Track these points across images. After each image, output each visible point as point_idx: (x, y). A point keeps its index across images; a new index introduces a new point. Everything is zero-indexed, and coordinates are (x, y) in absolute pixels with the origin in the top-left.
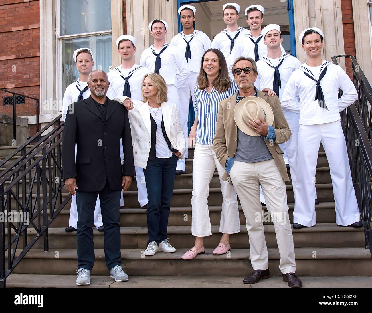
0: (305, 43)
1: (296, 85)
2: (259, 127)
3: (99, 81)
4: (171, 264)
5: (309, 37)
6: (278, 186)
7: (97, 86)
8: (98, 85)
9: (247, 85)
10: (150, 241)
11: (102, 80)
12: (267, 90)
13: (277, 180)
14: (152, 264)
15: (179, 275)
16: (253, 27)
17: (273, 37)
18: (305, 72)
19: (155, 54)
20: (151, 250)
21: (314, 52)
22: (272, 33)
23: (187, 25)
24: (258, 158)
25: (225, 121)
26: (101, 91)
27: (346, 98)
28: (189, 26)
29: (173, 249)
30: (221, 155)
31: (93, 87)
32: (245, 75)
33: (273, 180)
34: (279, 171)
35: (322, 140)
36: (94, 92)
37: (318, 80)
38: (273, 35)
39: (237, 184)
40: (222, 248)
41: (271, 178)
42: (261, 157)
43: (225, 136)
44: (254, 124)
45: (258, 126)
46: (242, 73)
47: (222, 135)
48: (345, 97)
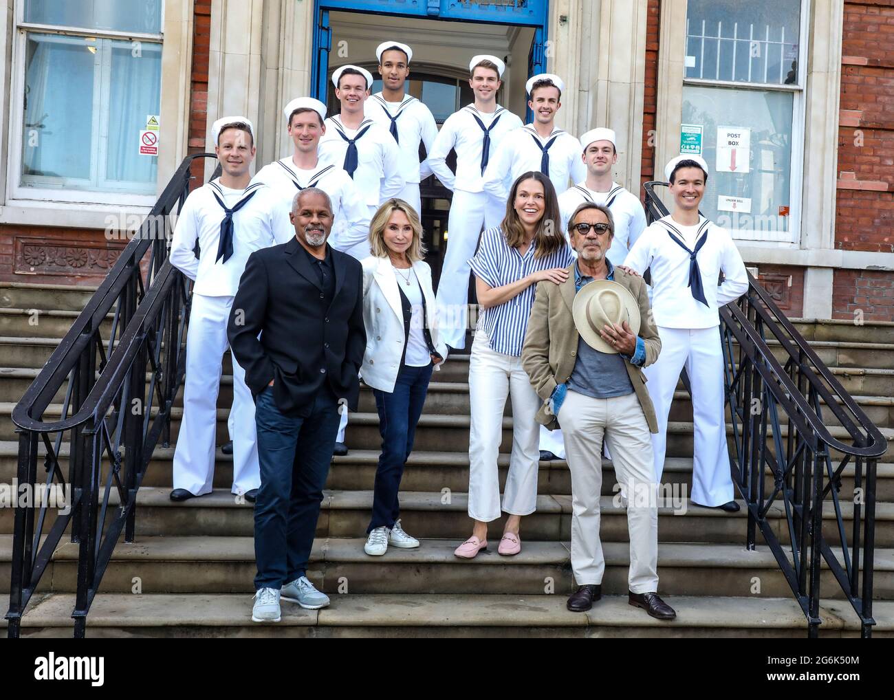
0: (676, 182)
1: (652, 253)
2: (624, 339)
3: (315, 215)
4: (418, 571)
5: (685, 173)
6: (644, 441)
7: (310, 226)
8: (312, 223)
9: (598, 254)
10: (375, 526)
11: (321, 214)
13: (643, 431)
14: (380, 572)
15: (433, 591)
16: (542, 118)
17: (600, 153)
18: (670, 233)
19: (346, 139)
20: (376, 544)
21: (689, 201)
22: (600, 145)
23: (393, 83)
24: (613, 390)
25: (554, 318)
26: (319, 235)
27: (730, 288)
28: (397, 84)
29: (412, 542)
30: (544, 378)
31: (303, 226)
32: (595, 237)
33: (638, 431)
34: (642, 414)
35: (689, 357)
36: (304, 236)
37: (693, 251)
38: (600, 151)
39: (572, 432)
40: (510, 544)
41: (633, 426)
42: (617, 389)
43: (548, 342)
44: (615, 334)
45: (621, 338)
46: (592, 233)
47: (544, 341)
48: (728, 285)
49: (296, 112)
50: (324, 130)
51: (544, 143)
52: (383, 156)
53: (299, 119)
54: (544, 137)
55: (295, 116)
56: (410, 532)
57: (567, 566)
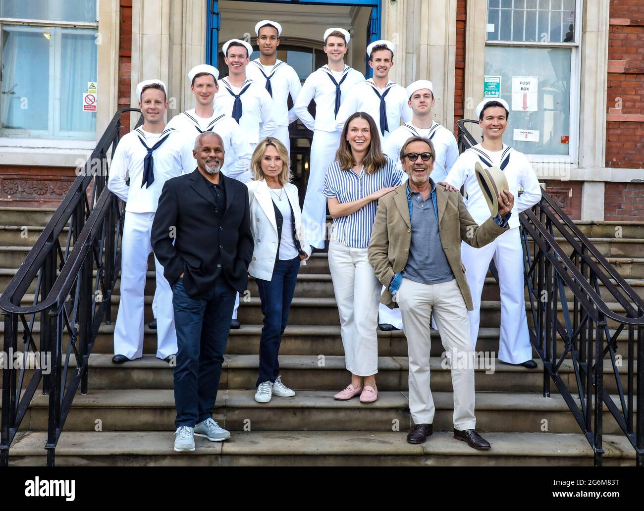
0: (484, 118)
4: (295, 414)
6: (462, 316)
7: (209, 159)
8: (211, 157)
10: (261, 381)
11: (217, 150)
12: (445, 184)
13: (461, 308)
14: (267, 415)
15: (306, 429)
16: (379, 74)
17: (422, 99)
18: (480, 157)
20: (263, 394)
21: (495, 132)
22: (421, 93)
23: (268, 50)
24: (437, 279)
25: (391, 224)
26: (216, 166)
28: (270, 52)
29: (290, 392)
30: (384, 270)
31: (203, 158)
33: (455, 308)
34: (461, 295)
35: (496, 251)
36: (204, 166)
38: (422, 97)
39: (408, 309)
41: (454, 304)
42: (441, 277)
43: (388, 243)
47: (384, 242)
48: (526, 196)
49: (198, 76)
50: (217, 89)
51: (381, 93)
52: (261, 106)
53: (199, 81)
54: (381, 88)
55: (197, 79)
56: (288, 385)
57: (406, 410)
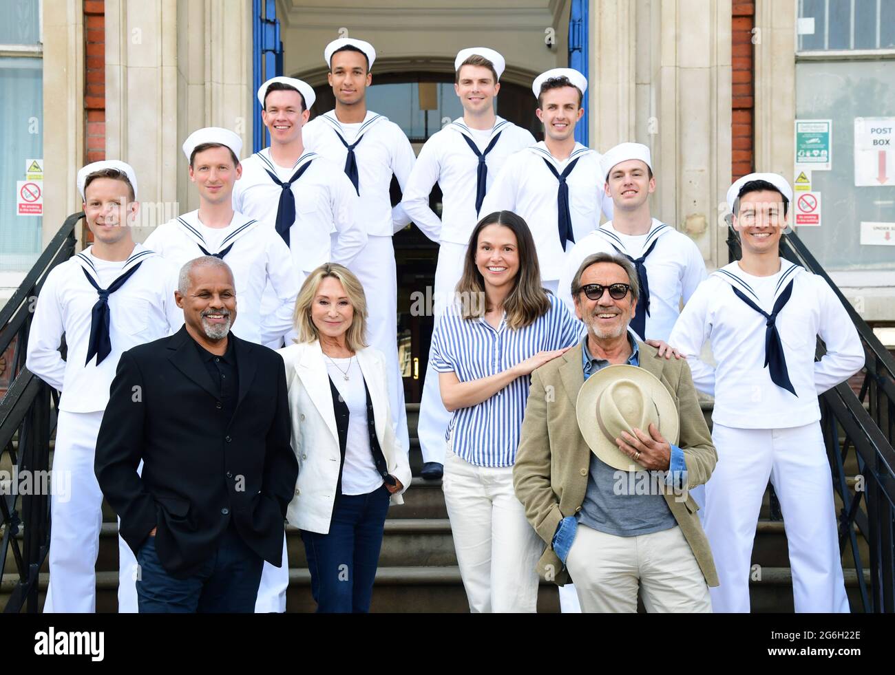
0: (740, 213)
1: (710, 319)
2: (651, 451)
3: (215, 295)
7: (209, 311)
8: (213, 308)
9: (617, 330)
11: (224, 294)
13: (694, 582)
16: (556, 134)
17: (628, 178)
18: (734, 289)
19: (278, 182)
21: (760, 240)
22: (627, 168)
23: (348, 96)
26: (223, 324)
27: (837, 365)
28: (353, 99)
30: (543, 510)
31: (197, 310)
32: (612, 303)
33: (682, 583)
36: (201, 325)
37: (770, 314)
38: (628, 175)
39: (589, 587)
41: (677, 575)
43: (549, 457)
45: (647, 449)
46: (605, 297)
47: (542, 456)
48: (832, 360)
49: (199, 149)
50: (239, 172)
51: (561, 169)
52: (331, 202)
53: (202, 158)
54: (560, 160)
55: (198, 155)
